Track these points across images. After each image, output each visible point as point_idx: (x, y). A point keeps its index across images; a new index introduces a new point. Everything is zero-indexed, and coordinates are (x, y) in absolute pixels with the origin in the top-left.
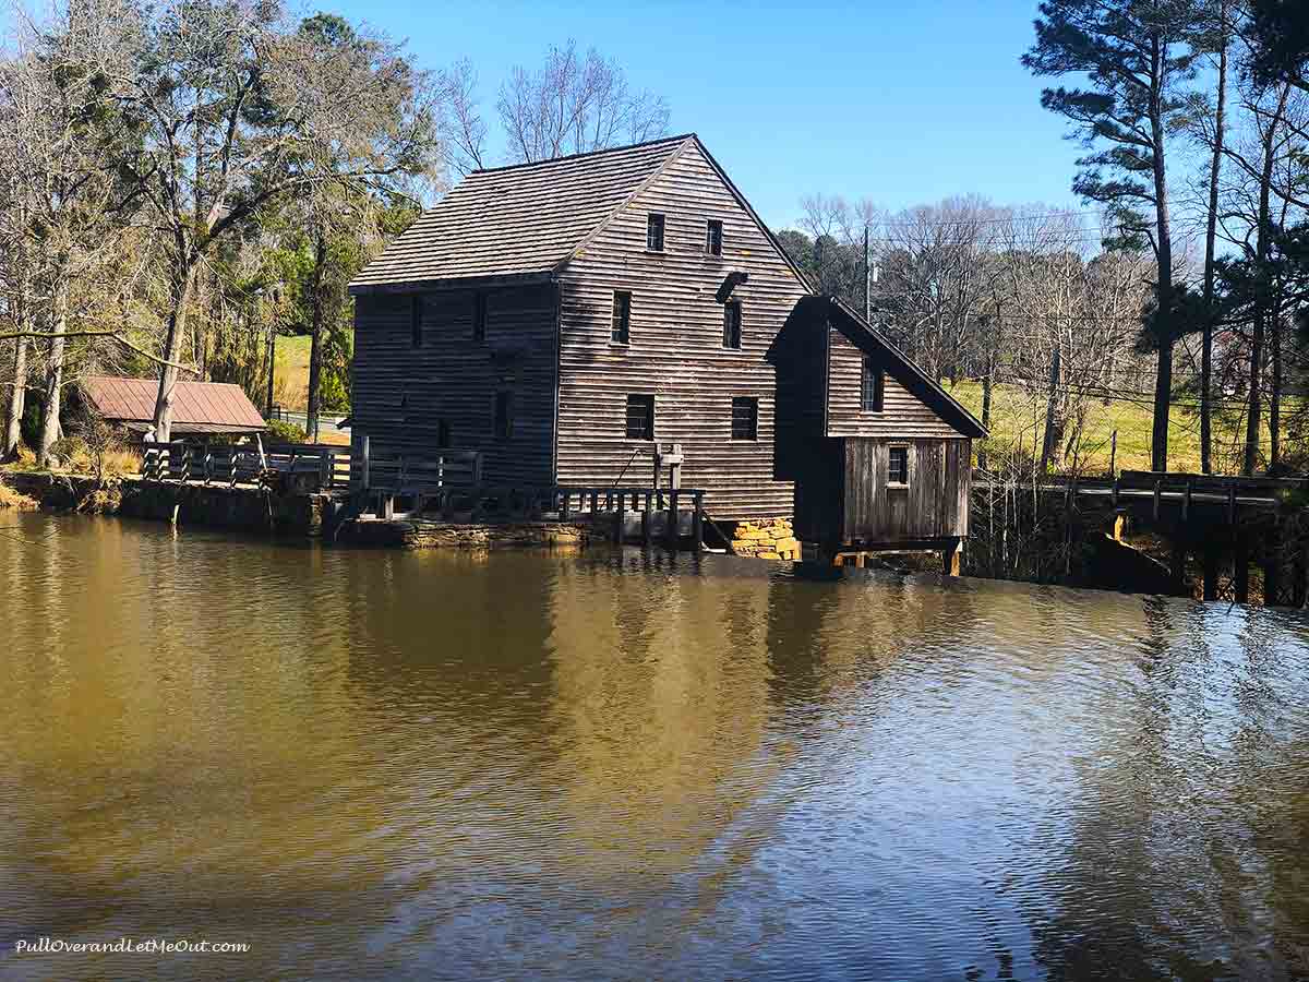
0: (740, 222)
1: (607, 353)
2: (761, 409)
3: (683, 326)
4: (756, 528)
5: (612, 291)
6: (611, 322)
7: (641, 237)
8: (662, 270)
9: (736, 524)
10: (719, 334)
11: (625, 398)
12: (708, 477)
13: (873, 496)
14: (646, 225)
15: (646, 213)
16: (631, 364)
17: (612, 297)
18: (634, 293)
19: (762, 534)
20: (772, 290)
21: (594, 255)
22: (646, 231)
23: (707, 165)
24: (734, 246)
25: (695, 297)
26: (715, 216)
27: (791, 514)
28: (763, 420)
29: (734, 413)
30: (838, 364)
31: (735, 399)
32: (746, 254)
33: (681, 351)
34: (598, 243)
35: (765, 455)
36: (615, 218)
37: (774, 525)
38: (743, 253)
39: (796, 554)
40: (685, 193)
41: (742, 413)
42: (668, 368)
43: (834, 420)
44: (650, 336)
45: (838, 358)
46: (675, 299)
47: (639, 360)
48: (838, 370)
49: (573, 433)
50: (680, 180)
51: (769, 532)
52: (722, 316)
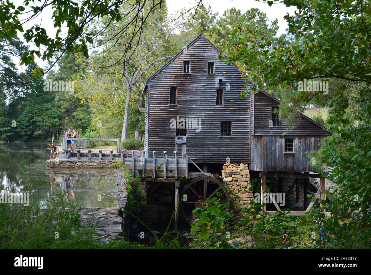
0: (222, 62)
1: (168, 108)
2: (233, 125)
3: (199, 98)
4: (232, 166)
5: (169, 87)
6: (169, 98)
7: (181, 69)
8: (189, 80)
9: (223, 165)
10: (214, 100)
12: (211, 148)
13: (277, 156)
14: (183, 65)
15: (182, 61)
16: (178, 111)
17: (170, 89)
18: (178, 88)
19: (234, 169)
21: (162, 76)
22: (183, 67)
23: (208, 44)
24: (220, 70)
25: (204, 88)
26: (211, 61)
27: (248, 162)
28: (234, 129)
29: (222, 127)
30: (259, 109)
31: (221, 122)
32: (225, 72)
33: (198, 106)
34: (163, 72)
35: (235, 141)
36: (170, 64)
37: (240, 165)
38: (224, 72)
39: (249, 176)
40: (198, 54)
41: (226, 127)
42: (193, 112)
43: (258, 129)
44: (185, 102)
45: (259, 107)
46: (195, 89)
47: (181, 110)
48: (259, 111)
49: (155, 133)
50: (196, 49)
51: (237, 168)
52: (216, 94)
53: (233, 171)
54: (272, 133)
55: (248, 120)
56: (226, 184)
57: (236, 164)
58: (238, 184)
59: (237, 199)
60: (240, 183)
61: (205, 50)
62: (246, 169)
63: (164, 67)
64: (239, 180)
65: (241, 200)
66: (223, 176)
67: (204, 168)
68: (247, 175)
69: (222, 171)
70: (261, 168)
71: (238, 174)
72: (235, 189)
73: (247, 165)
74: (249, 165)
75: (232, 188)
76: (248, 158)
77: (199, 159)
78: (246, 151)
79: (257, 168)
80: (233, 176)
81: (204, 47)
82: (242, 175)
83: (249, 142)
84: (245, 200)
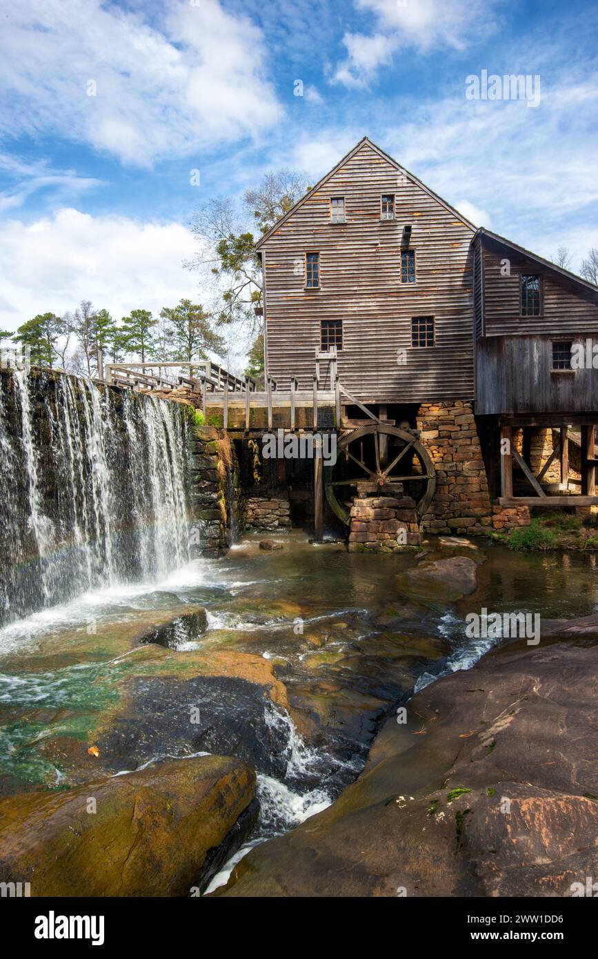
0: (411, 193)
1: (302, 294)
2: (437, 324)
3: (365, 271)
4: (437, 408)
5: (304, 253)
6: (306, 274)
8: (345, 234)
9: (419, 405)
10: (397, 274)
11: (319, 323)
13: (536, 379)
14: (329, 206)
15: (329, 198)
16: (322, 300)
17: (305, 257)
18: (321, 252)
19: (443, 412)
20: (445, 238)
21: (289, 231)
22: (330, 210)
23: (380, 157)
24: (407, 210)
25: (374, 250)
26: (389, 192)
27: (472, 398)
28: (440, 332)
29: (414, 329)
30: (494, 281)
31: (413, 318)
32: (418, 214)
33: (364, 288)
34: (289, 223)
35: (443, 356)
36: (303, 205)
37: (454, 406)
38: (415, 214)
39: (474, 426)
40: (360, 179)
41: (422, 328)
42: (354, 301)
43: (492, 324)
44: (337, 280)
45: (493, 277)
46: (356, 253)
47: (329, 297)
48: (494, 285)
49: (279, 348)
50: (356, 171)
51: (449, 411)
52: (399, 261)
53: (440, 418)
54: (524, 331)
55: (468, 312)
56: (425, 444)
57: (446, 403)
58: (451, 443)
59: (449, 474)
60: (456, 441)
61: (374, 170)
62: (467, 412)
63: (291, 213)
64: (453, 435)
65: (459, 476)
66: (420, 428)
67: (380, 412)
68: (469, 424)
69: (417, 418)
70: (500, 407)
71: (451, 424)
72: (444, 454)
73: (469, 404)
74: (473, 403)
75: (439, 452)
76: (472, 389)
77: (368, 395)
78: (467, 376)
79: (490, 408)
80: (441, 428)
81: (371, 164)
82: (460, 426)
83: (473, 357)
84: (467, 475)
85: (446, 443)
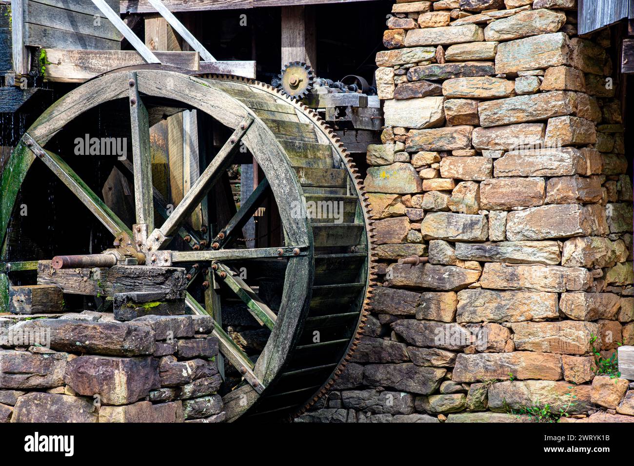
53: (450, 52)
56: (398, 145)
58: (475, 141)
59: (462, 250)
60: (493, 134)
62: (545, 24)
64: (485, 111)
65: (491, 259)
66: (385, 90)
68: (545, 70)
69: (381, 57)
71: (483, 72)
72: (457, 181)
75: (439, 175)
80: (448, 87)
82: (512, 77)
84: (517, 256)
85: (461, 142)
